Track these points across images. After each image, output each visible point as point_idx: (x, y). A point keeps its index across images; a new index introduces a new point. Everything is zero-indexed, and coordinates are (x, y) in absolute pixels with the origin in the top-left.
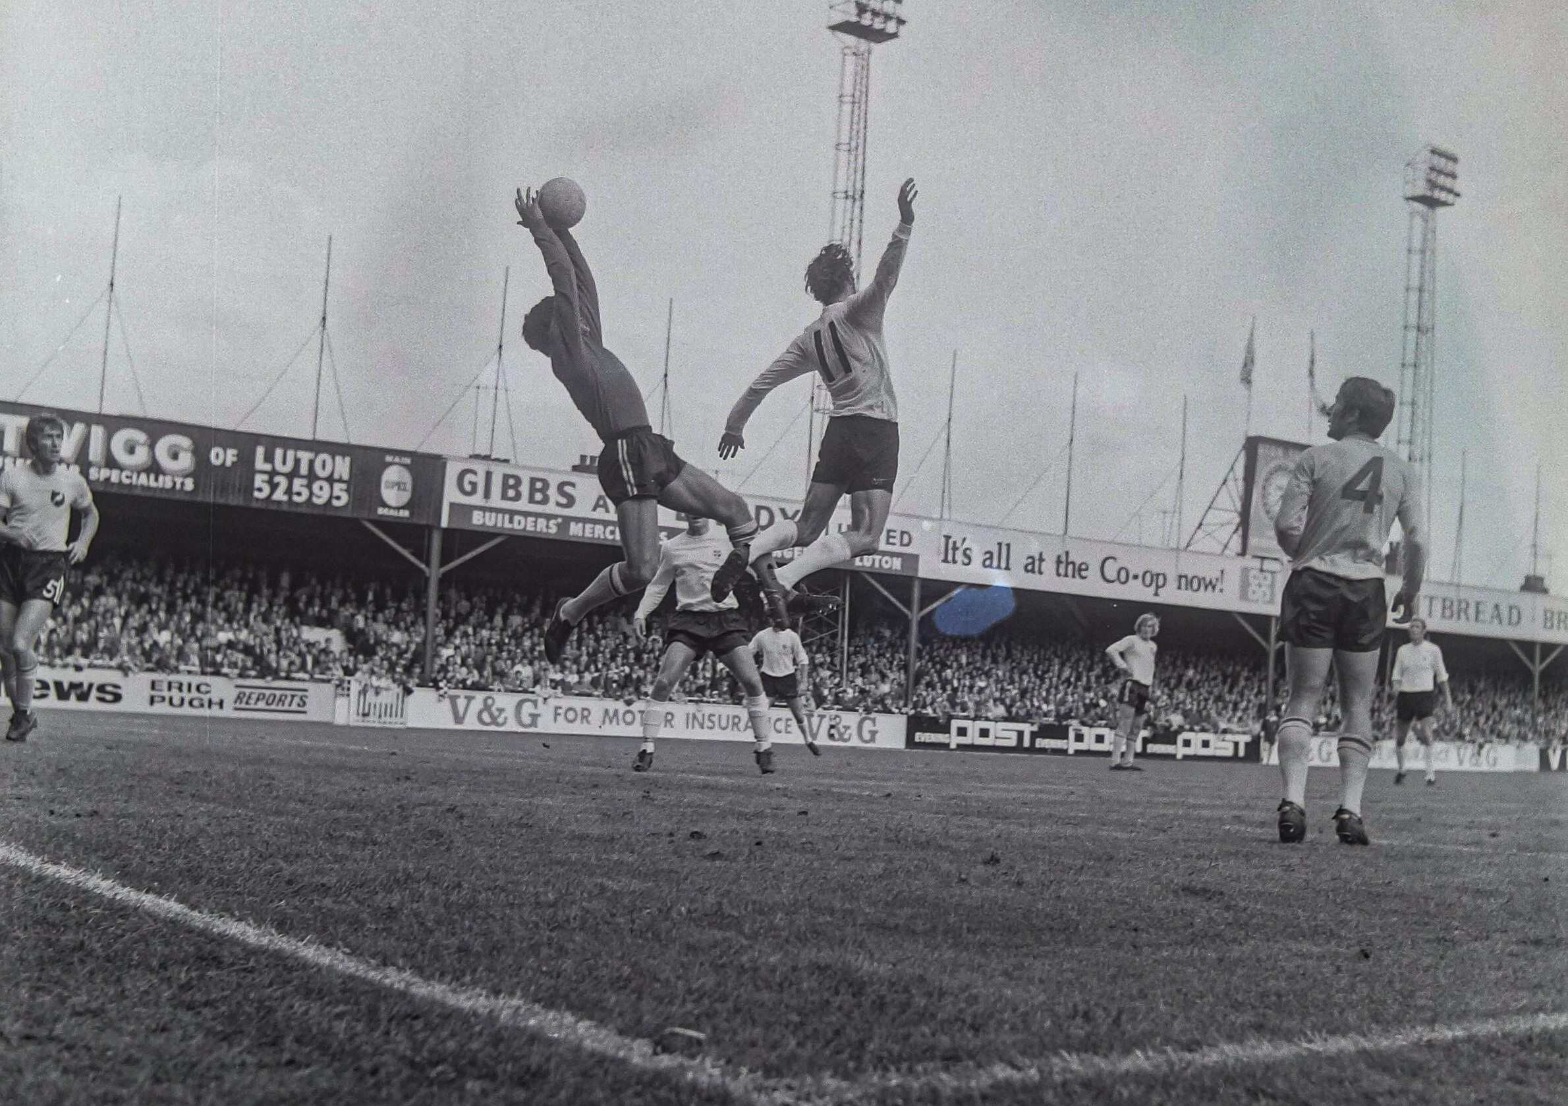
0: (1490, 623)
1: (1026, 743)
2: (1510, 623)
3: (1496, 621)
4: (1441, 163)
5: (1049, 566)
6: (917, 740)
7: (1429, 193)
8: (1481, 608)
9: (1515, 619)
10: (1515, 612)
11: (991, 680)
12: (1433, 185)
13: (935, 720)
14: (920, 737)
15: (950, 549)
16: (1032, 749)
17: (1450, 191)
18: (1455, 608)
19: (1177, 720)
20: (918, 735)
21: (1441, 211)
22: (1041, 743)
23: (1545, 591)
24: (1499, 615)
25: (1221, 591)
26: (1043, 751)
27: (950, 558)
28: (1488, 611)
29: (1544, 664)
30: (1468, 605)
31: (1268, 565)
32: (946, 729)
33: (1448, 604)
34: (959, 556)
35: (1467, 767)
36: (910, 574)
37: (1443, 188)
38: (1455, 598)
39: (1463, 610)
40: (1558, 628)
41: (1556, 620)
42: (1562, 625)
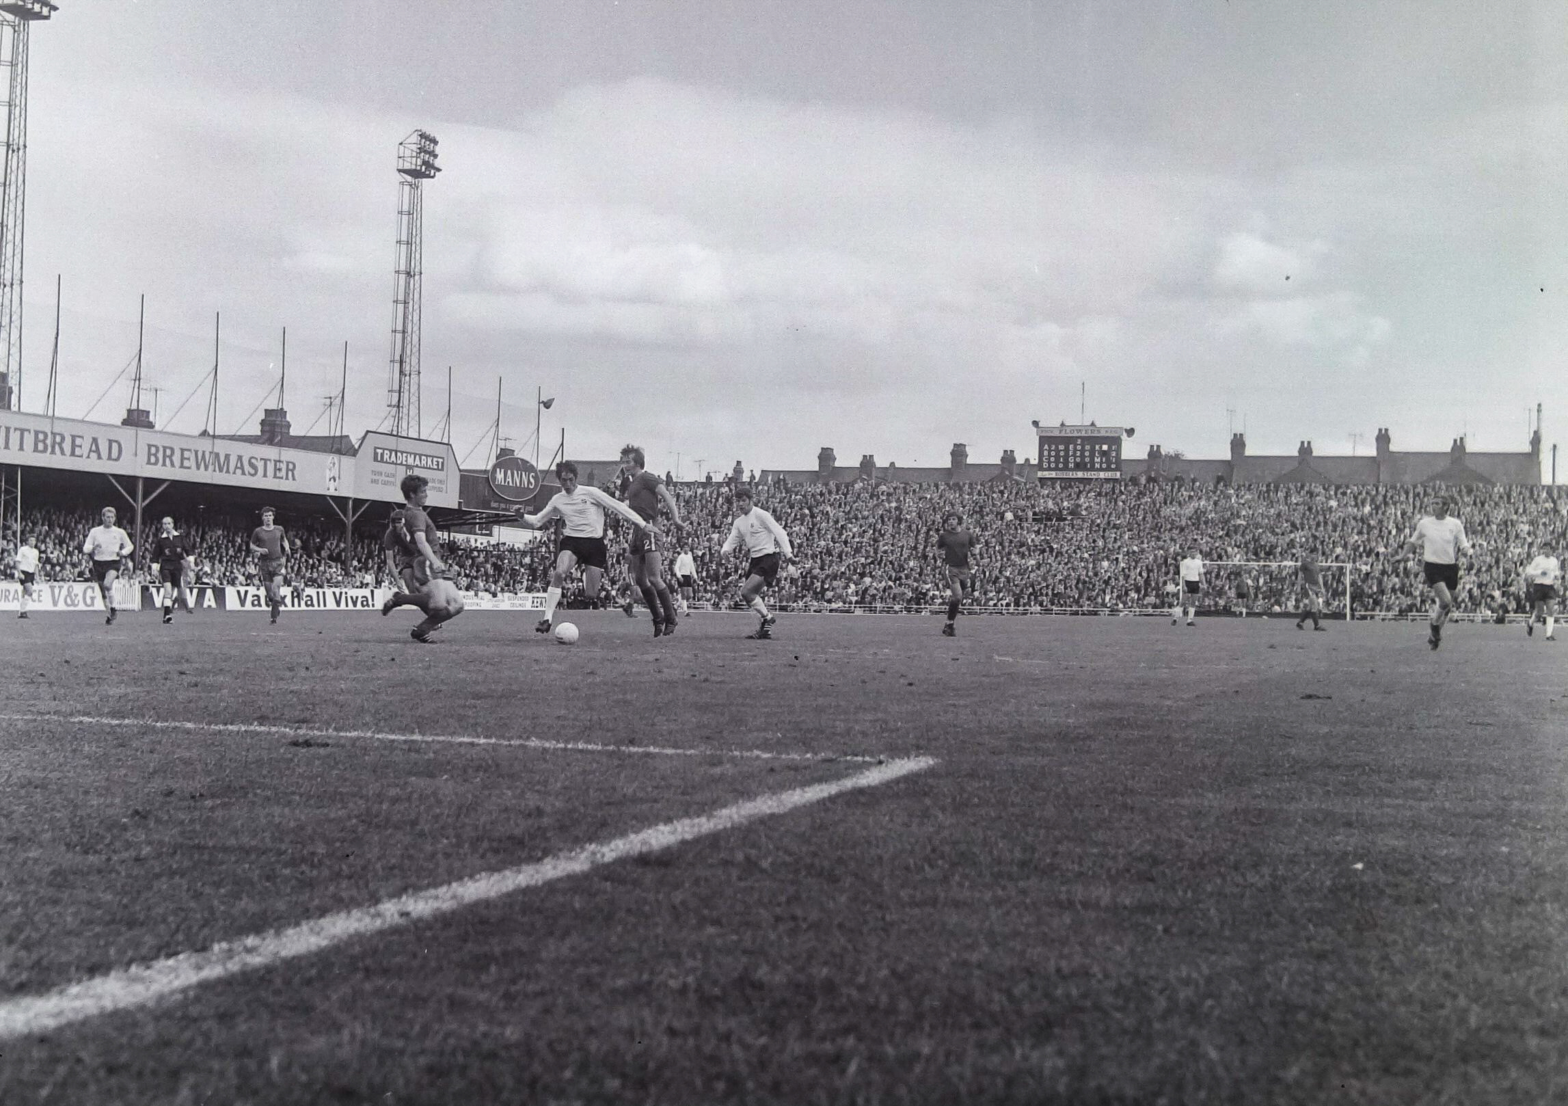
0: (88, 457)
2: (110, 458)
3: (95, 455)
8: (78, 441)
9: (115, 454)
10: (115, 446)
18: (49, 442)
23: (151, 426)
24: (98, 451)
28: (85, 445)
29: (147, 501)
30: (63, 438)
33: (41, 437)
39: (57, 444)
40: (164, 464)
41: (160, 455)
42: (168, 460)
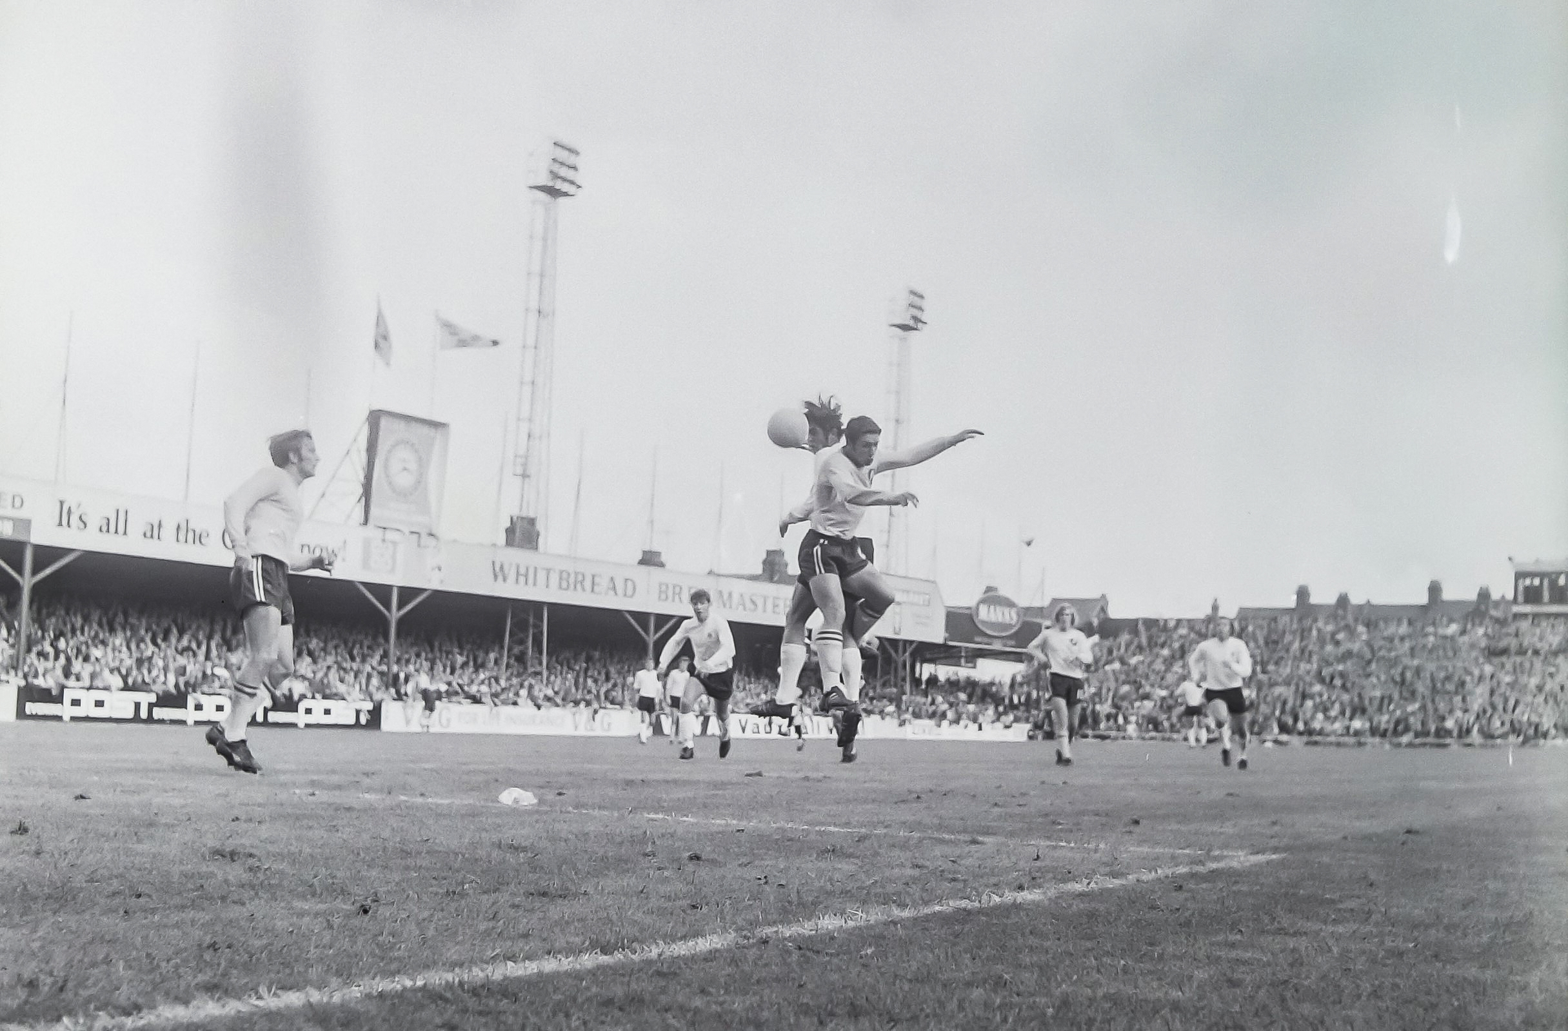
0: (606, 594)
1: (144, 714)
2: (625, 596)
3: (612, 593)
4: (563, 155)
5: (168, 532)
6: (28, 712)
7: (550, 184)
8: (597, 580)
9: (629, 592)
10: (629, 583)
11: (109, 649)
12: (555, 176)
13: (48, 691)
14: (31, 708)
15: (64, 516)
16: (150, 720)
17: (572, 183)
18: (572, 580)
19: (298, 687)
20: (28, 705)
21: (562, 200)
22: (158, 713)
23: (662, 565)
24: (614, 588)
25: (344, 560)
26: (161, 721)
27: (65, 522)
28: (603, 583)
29: (658, 635)
30: (584, 577)
31: (390, 535)
32: (59, 699)
33: (565, 575)
34: (74, 519)
35: (582, 732)
36: (21, 537)
37: (564, 180)
38: (571, 571)
39: (579, 582)
40: (673, 600)
41: (670, 593)
42: (677, 597)
